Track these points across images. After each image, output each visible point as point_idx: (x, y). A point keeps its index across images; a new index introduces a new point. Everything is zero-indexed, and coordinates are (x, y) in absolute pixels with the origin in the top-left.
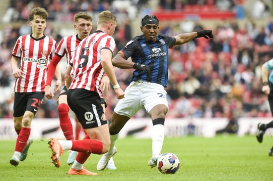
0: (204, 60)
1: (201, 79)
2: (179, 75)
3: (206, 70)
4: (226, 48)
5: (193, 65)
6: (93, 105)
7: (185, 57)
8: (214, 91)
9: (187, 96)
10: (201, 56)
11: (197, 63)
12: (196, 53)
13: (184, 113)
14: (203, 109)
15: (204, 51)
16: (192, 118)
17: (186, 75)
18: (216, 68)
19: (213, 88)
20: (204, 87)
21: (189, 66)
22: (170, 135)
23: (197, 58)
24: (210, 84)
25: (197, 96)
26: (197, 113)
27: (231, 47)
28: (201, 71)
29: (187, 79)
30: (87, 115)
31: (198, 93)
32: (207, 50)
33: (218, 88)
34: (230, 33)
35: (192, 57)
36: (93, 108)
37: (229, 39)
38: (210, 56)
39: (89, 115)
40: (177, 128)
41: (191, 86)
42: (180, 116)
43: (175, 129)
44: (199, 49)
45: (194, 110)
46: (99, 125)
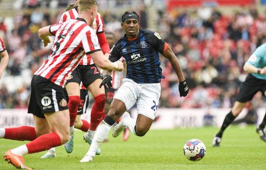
0: (222, 48)
1: (219, 68)
2: (196, 63)
3: (224, 58)
4: (245, 36)
5: (211, 53)
6: (53, 90)
7: (202, 45)
8: (232, 80)
9: (204, 85)
10: (219, 43)
11: (215, 51)
12: (213, 40)
13: (202, 103)
14: (221, 98)
15: (222, 38)
16: (209, 108)
17: (203, 64)
18: (234, 56)
19: (231, 77)
20: (222, 76)
21: (206, 54)
22: (183, 125)
23: (215, 46)
24: (228, 73)
25: (215, 85)
26: (215, 103)
27: (249, 35)
28: (219, 59)
29: (204, 68)
30: (45, 100)
31: (216, 82)
32: (225, 37)
33: (237, 77)
34: (249, 20)
35: (210, 44)
36: (53, 93)
37: (248, 26)
38: (228, 43)
39: (47, 100)
40: (191, 118)
41: (209, 75)
42: (197, 106)
43: (188, 119)
44: (217, 37)
45: (211, 100)
46: (56, 111)
